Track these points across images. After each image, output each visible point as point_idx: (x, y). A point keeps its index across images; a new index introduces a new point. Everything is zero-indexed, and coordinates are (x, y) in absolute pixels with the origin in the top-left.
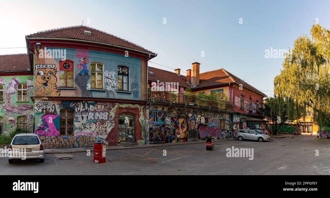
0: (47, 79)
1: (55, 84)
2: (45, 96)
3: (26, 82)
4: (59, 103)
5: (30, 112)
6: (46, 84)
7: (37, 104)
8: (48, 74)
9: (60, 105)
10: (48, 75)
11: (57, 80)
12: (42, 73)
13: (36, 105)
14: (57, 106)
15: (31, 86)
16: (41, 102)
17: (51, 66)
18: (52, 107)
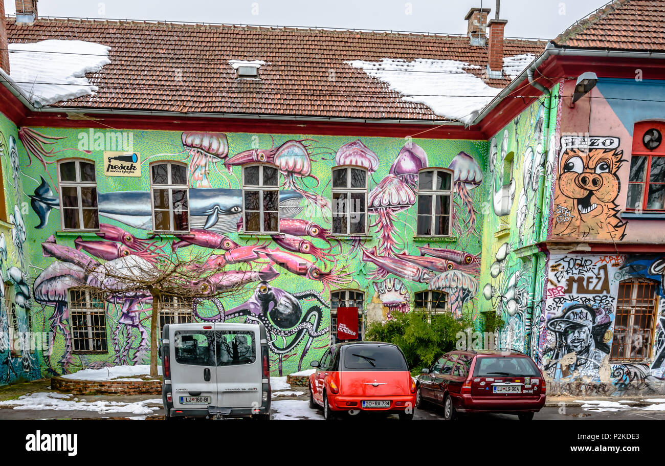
0: (590, 186)
1: (613, 202)
2: (581, 239)
3: (452, 165)
4: (621, 261)
5: (460, 276)
6: (585, 202)
7: (555, 264)
8: (595, 169)
9: (620, 269)
10: (595, 173)
11: (619, 188)
12: (578, 166)
13: (552, 267)
14: (612, 271)
15: (467, 182)
16: (566, 257)
17: (608, 142)
18: (599, 274)
